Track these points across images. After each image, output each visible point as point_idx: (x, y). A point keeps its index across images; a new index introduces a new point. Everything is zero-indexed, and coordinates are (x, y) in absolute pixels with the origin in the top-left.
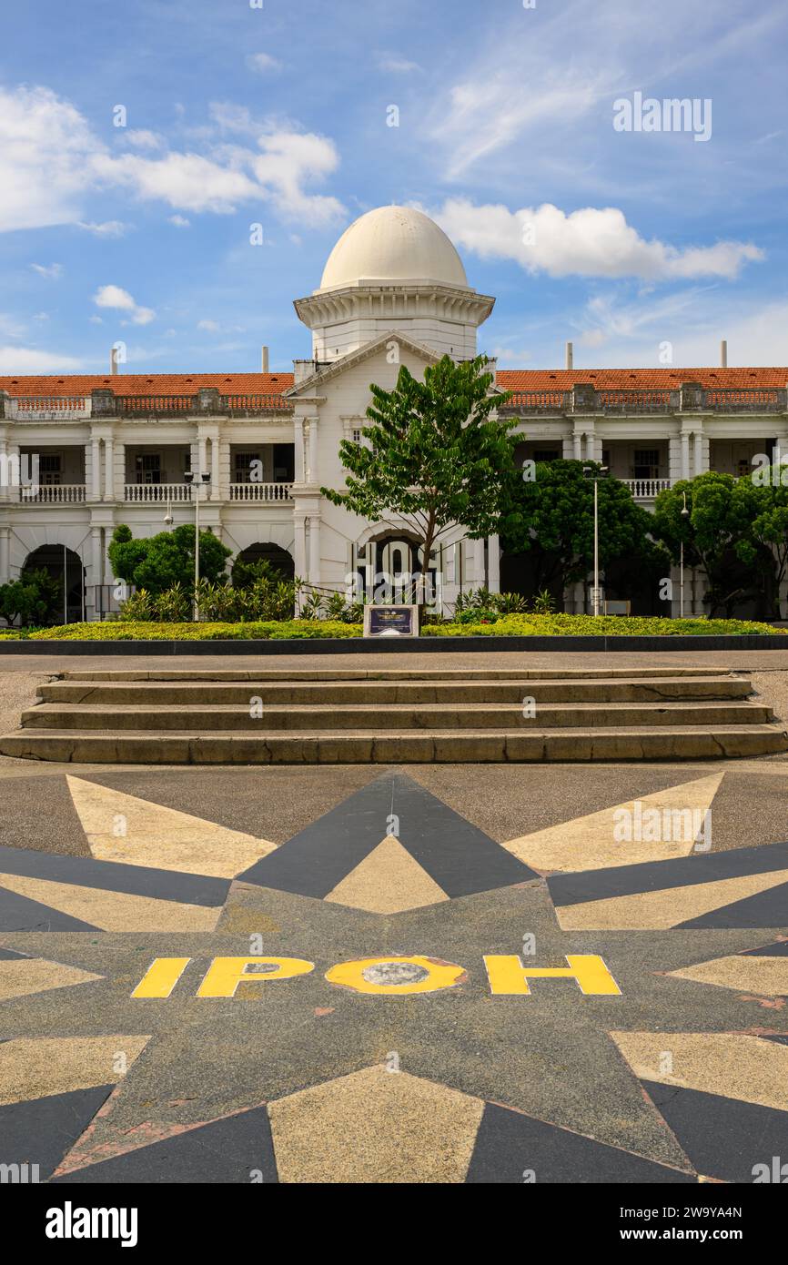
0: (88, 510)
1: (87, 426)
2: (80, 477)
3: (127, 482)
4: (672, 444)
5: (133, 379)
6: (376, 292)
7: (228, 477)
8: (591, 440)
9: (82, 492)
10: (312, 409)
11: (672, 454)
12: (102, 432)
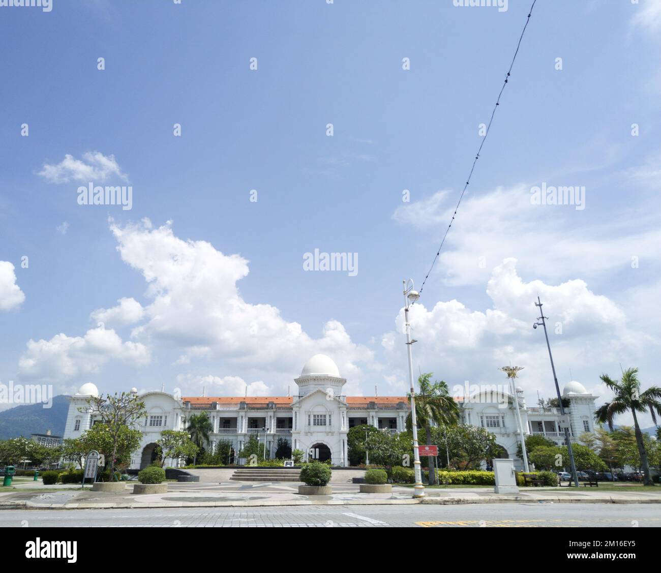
0: (237, 436)
1: (239, 412)
2: (236, 427)
3: (248, 428)
4: (397, 419)
5: (251, 398)
6: (315, 378)
7: (275, 427)
8: (374, 417)
9: (236, 430)
10: (298, 409)
11: (397, 422)
12: (242, 414)
